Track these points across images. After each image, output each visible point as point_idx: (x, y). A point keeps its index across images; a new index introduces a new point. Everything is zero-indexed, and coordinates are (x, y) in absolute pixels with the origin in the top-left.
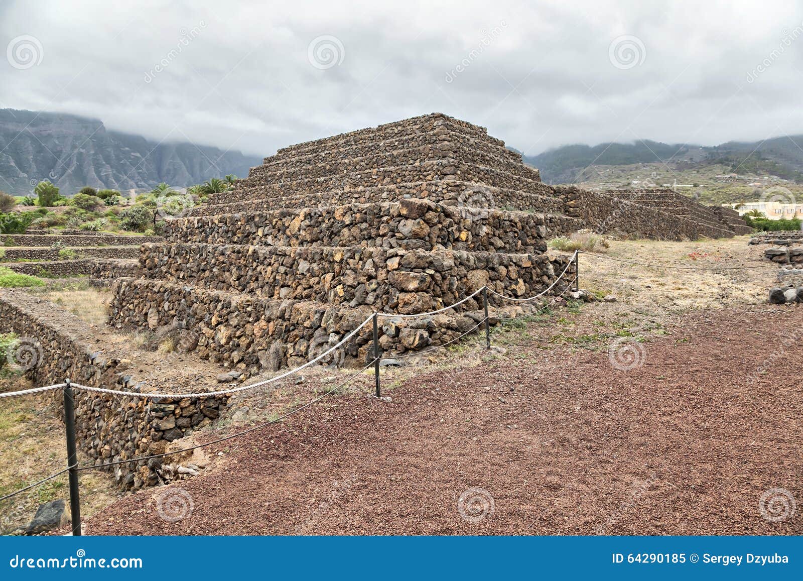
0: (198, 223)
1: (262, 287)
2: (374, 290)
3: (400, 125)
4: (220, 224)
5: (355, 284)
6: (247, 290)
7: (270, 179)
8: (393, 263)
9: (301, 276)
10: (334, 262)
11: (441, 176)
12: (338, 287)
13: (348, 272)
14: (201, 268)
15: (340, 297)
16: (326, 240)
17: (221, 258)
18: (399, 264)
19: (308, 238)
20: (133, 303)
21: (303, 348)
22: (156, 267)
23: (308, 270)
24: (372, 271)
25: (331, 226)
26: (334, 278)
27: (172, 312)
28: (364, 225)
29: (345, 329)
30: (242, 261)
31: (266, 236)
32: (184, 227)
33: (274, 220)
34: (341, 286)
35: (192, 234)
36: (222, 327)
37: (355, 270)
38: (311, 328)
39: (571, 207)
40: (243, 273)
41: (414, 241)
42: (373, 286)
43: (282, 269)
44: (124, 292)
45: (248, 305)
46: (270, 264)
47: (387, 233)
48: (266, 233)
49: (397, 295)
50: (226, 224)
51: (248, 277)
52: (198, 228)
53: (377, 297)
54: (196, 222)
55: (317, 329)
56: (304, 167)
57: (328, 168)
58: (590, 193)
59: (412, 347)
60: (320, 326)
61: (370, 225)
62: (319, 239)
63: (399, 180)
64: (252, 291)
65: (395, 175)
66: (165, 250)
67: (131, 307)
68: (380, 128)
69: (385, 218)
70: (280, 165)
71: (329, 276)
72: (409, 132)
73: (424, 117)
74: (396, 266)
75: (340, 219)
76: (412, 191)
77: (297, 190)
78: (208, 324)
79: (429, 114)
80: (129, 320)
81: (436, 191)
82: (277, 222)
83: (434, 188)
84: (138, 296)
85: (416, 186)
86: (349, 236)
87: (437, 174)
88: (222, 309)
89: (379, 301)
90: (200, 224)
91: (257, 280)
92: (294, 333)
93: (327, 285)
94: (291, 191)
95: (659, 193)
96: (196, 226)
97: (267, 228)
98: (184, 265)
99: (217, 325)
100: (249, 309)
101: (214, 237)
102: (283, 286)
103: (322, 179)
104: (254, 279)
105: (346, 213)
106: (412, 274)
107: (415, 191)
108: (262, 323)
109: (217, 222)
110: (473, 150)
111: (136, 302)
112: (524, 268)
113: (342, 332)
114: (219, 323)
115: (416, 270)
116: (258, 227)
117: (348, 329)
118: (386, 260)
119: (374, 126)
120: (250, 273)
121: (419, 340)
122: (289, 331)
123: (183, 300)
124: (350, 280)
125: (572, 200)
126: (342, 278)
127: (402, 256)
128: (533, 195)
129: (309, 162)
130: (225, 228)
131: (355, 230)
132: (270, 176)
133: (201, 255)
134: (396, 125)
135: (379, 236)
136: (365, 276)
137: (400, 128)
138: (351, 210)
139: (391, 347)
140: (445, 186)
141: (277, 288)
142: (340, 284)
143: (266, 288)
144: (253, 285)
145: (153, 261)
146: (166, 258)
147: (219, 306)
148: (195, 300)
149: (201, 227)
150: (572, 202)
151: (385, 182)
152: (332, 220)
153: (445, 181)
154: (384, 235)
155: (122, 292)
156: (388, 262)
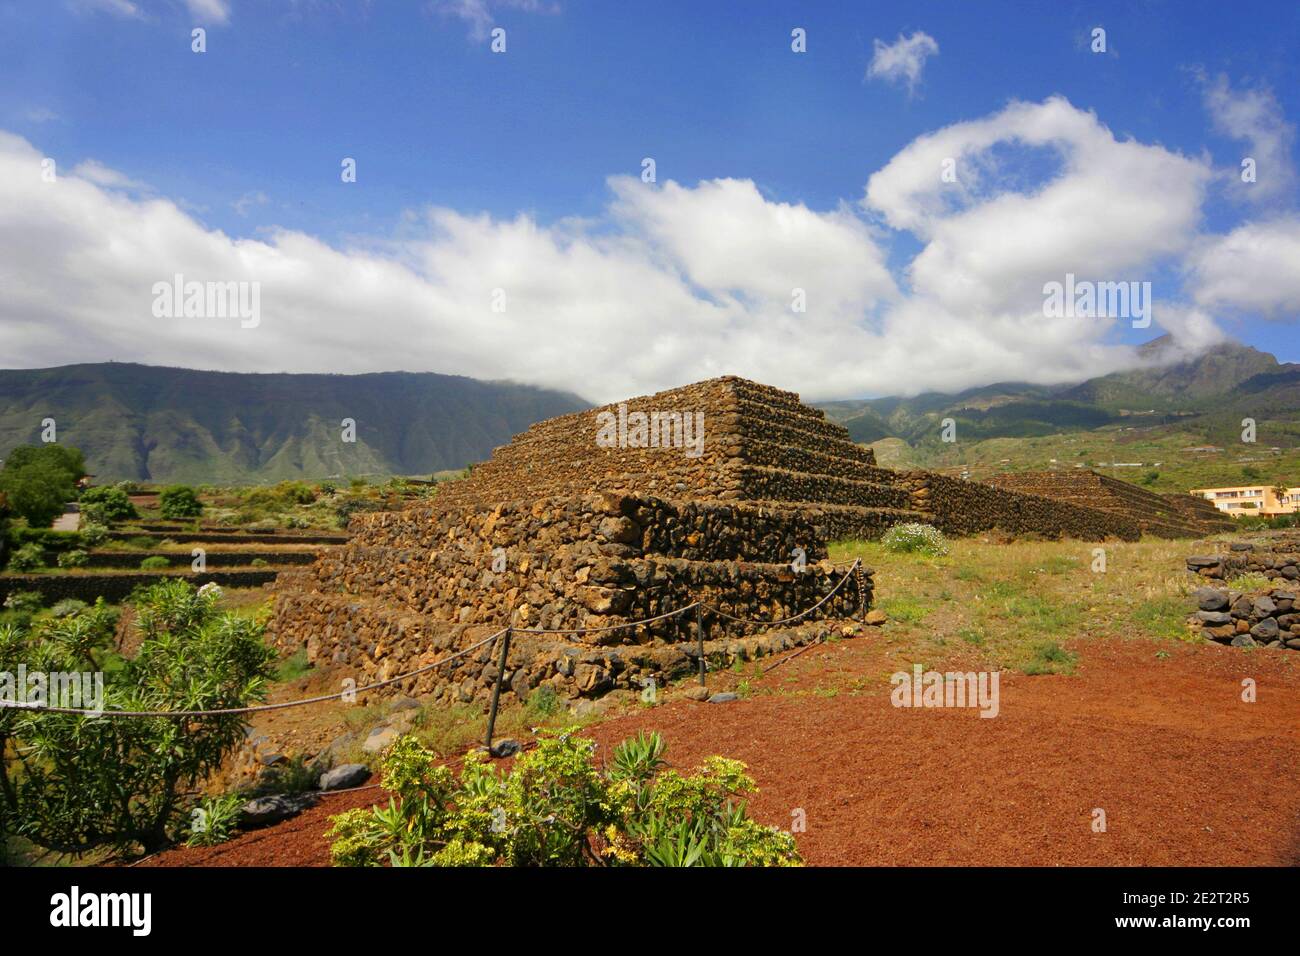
0: (386, 520)
1: (442, 606)
2: (561, 611)
3: (682, 392)
4: (411, 522)
5: (541, 602)
6: (425, 610)
7: (516, 463)
8: (582, 575)
9: (484, 592)
10: (520, 573)
11: (726, 458)
12: (522, 607)
13: (534, 586)
14: (378, 580)
15: (524, 621)
16: (522, 542)
17: (402, 567)
18: (589, 576)
19: (504, 541)
20: (293, 627)
21: (468, 691)
22: (329, 578)
23: (492, 584)
24: (559, 585)
25: (528, 526)
26: (519, 593)
27: (335, 639)
28: (565, 524)
29: (516, 663)
30: (422, 571)
31: (458, 538)
32: (370, 526)
33: (468, 518)
34: (526, 605)
35: (378, 534)
36: (385, 660)
37: (541, 584)
38: (480, 662)
39: (919, 498)
40: (422, 587)
41: (616, 545)
42: (560, 606)
43: (465, 582)
44: (286, 612)
45: (417, 631)
46: (452, 576)
47: (587, 535)
48: (458, 534)
49: (585, 618)
50: (415, 521)
51: (427, 593)
52: (385, 527)
53: (563, 621)
54: (384, 518)
55: (486, 664)
56: (559, 448)
57: (587, 448)
58: (949, 479)
59: (586, 690)
60: (489, 660)
61: (571, 525)
62: (515, 543)
63: (672, 465)
64: (430, 611)
65: (668, 457)
66: (341, 556)
67: (291, 631)
68: (658, 397)
69: (586, 516)
70: (531, 444)
71: (513, 592)
72: (691, 402)
73: (713, 380)
74: (585, 579)
75: (538, 516)
76: (686, 478)
77: (547, 478)
78: (371, 656)
79: (719, 377)
80: (286, 650)
81: (716, 478)
82: (470, 519)
83: (713, 475)
84: (300, 618)
85: (692, 472)
86: (547, 539)
87: (719, 456)
88: (388, 635)
89: (566, 625)
90: (388, 522)
91: (436, 596)
92: (462, 669)
93: (511, 604)
94: (540, 479)
95: (1075, 477)
96: (383, 524)
97: (459, 528)
98: (360, 575)
99: (380, 658)
100: (417, 636)
101: (401, 538)
102: (463, 605)
103: (579, 463)
104: (433, 595)
105: (545, 508)
106: (603, 589)
107: (690, 479)
108: (430, 654)
109: (406, 519)
110: (772, 424)
111: (297, 624)
112: (781, 583)
113: (513, 668)
114: (384, 655)
115: (609, 585)
116: (451, 526)
117: (520, 664)
118: (574, 572)
119: (651, 394)
120: (430, 587)
121: (595, 679)
122: (457, 666)
123: (348, 622)
124: (534, 597)
125: (920, 489)
126: (527, 595)
127: (592, 566)
128: (859, 483)
129: (565, 441)
130: (414, 527)
131: (554, 531)
132: (516, 459)
133: (380, 563)
134: (677, 392)
135: (580, 539)
136: (552, 592)
137: (681, 396)
138: (550, 504)
139: (564, 689)
140: (727, 472)
141: (458, 607)
142: (524, 603)
143: (447, 607)
144: (432, 603)
145: (327, 570)
146: (342, 566)
147: (386, 632)
148: (361, 623)
149: (389, 525)
150: (921, 491)
151: (655, 466)
152: (529, 518)
153: (728, 465)
154: (584, 538)
155: (283, 611)
156: (577, 574)
